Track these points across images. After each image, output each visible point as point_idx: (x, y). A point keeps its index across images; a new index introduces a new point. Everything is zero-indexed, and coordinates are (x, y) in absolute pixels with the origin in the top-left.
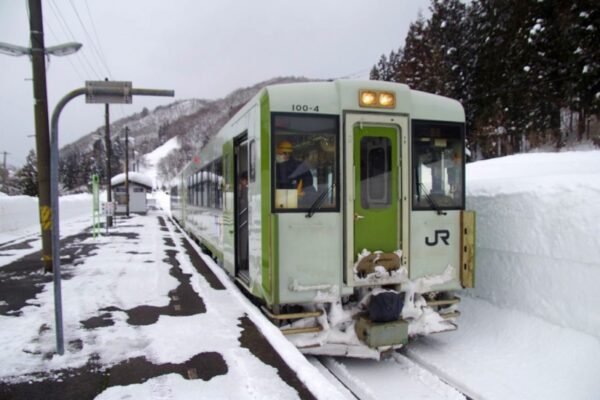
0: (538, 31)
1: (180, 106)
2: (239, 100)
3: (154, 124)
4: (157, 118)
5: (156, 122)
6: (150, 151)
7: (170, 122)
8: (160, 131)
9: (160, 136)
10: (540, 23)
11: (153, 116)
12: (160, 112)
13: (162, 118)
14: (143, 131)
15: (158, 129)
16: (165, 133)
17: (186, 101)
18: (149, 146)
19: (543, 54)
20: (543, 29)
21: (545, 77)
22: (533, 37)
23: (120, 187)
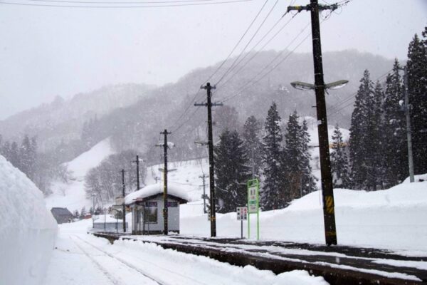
23: (151, 201)
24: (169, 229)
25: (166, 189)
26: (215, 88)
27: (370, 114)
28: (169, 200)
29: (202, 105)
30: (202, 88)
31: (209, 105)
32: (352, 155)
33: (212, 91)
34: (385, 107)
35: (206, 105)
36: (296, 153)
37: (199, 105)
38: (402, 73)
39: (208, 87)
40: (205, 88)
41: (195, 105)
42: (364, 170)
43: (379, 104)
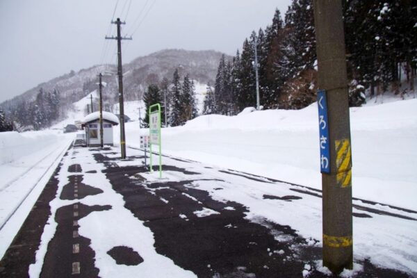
0: (386, 11)
1: (97, 69)
2: (139, 65)
3: (79, 82)
4: (81, 77)
5: (81, 80)
6: (78, 101)
7: (91, 80)
8: (84, 86)
9: (84, 89)
10: (387, 6)
11: (78, 76)
12: (83, 73)
13: (85, 77)
14: (72, 86)
15: (83, 85)
16: (88, 87)
17: (101, 65)
18: (76, 97)
19: (389, 28)
20: (389, 10)
21: (390, 44)
22: (382, 16)
23: (92, 124)
24: (104, 143)
25: (101, 116)
26: (124, 23)
27: (225, 77)
28: (104, 123)
29: (113, 38)
30: (112, 22)
31: (119, 38)
32: (216, 97)
33: (121, 25)
34: (232, 73)
35: (116, 38)
36: (188, 96)
37: (110, 38)
38: (240, 56)
39: (118, 22)
40: (116, 23)
41: (106, 38)
42: (222, 104)
43: (229, 71)
